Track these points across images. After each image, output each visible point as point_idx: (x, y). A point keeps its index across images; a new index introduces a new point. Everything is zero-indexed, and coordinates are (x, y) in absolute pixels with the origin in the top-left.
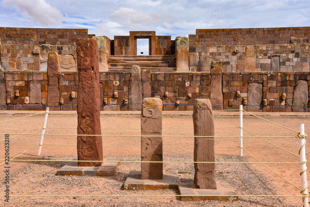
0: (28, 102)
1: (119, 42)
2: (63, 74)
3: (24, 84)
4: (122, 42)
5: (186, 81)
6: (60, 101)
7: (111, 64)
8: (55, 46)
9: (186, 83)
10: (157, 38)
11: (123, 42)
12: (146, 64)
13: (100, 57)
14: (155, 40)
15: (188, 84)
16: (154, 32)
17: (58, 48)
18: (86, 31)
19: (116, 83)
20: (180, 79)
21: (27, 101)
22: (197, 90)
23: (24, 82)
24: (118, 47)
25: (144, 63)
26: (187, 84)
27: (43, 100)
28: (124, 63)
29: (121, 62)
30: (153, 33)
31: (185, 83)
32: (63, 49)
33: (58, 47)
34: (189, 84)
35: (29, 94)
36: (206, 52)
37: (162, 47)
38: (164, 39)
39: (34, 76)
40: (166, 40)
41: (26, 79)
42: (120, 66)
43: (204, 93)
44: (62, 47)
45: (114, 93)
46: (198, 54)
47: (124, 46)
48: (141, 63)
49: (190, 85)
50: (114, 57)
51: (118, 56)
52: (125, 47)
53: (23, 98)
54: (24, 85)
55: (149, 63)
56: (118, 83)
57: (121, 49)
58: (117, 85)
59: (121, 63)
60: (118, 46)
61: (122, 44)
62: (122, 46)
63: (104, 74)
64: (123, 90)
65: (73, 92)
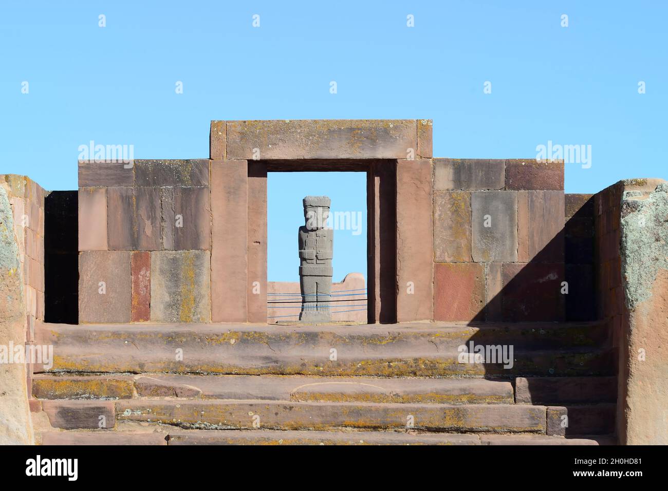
1: (120, 215)
4: (143, 212)
7: (63, 412)
10: (444, 179)
11: (152, 208)
12: (357, 412)
14: (432, 193)
16: (423, 131)
24: (114, 255)
25: (343, 396)
28: (168, 400)
29: (144, 389)
30: (411, 133)
37: (484, 252)
38: (509, 186)
40: (520, 197)
42: (139, 421)
47: (159, 247)
48: (315, 396)
50: (83, 339)
51: (116, 335)
52: (172, 254)
55: (382, 397)
57: (136, 270)
59: (146, 400)
60: (112, 248)
61: (148, 230)
62: (144, 243)
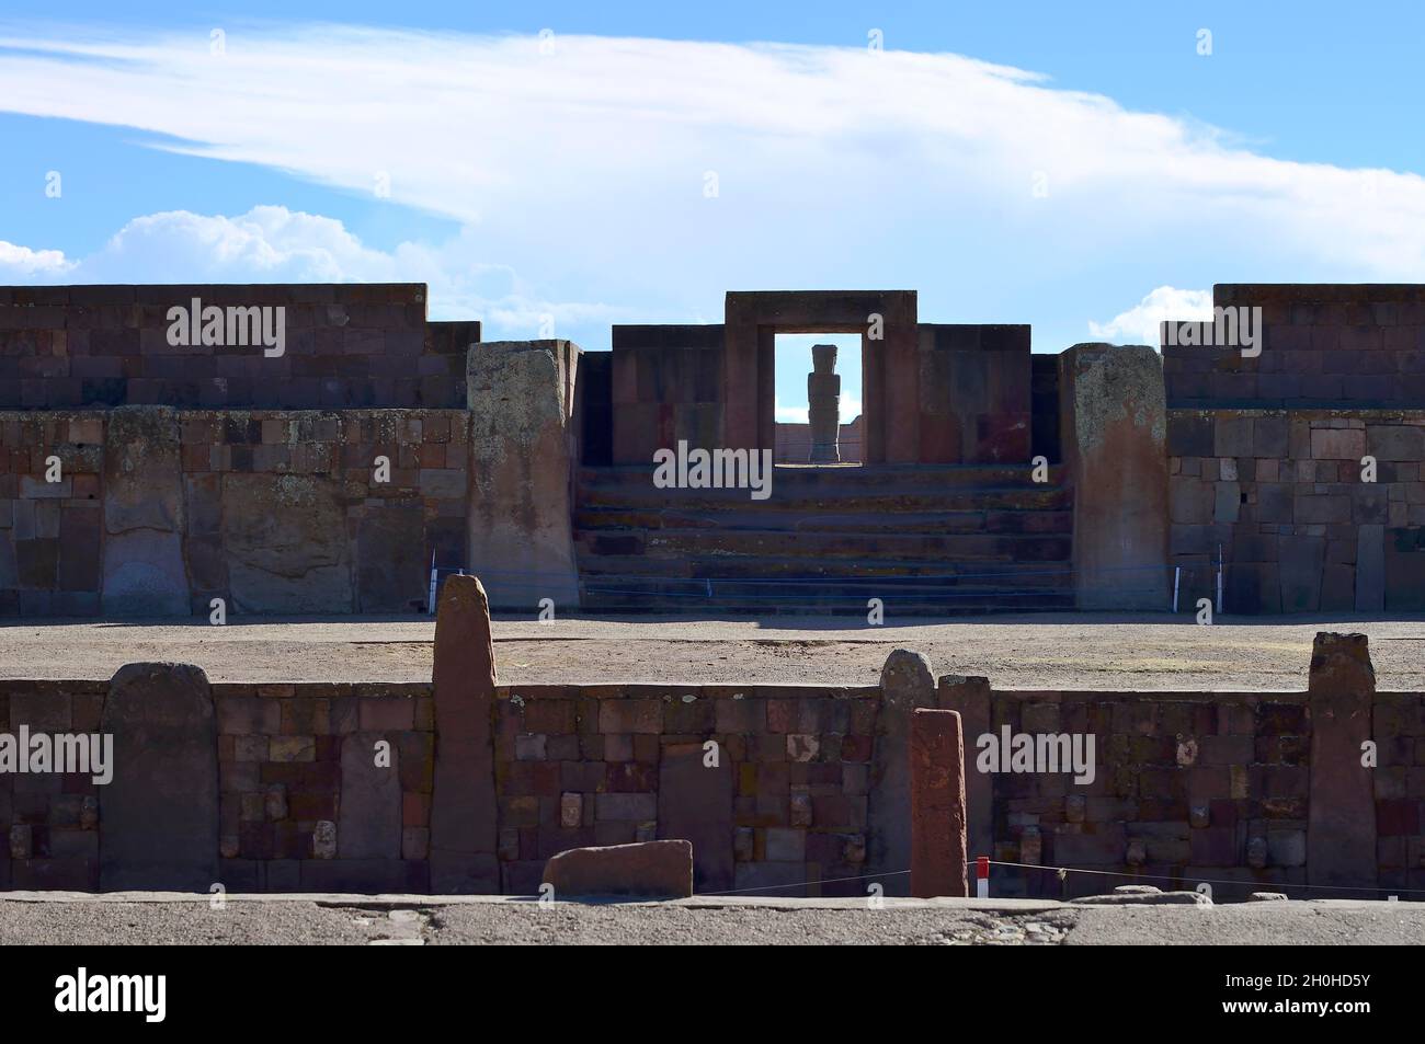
0: (331, 847)
1: (648, 375)
2: (516, 699)
3: (313, 750)
4: (668, 371)
5: (1179, 736)
6: (498, 845)
7: (600, 540)
8: (212, 419)
9: (1181, 749)
11: (676, 368)
13: (525, 488)
14: (918, 355)
15: (1188, 754)
16: (909, 299)
17: (231, 434)
18: (418, 298)
19: (802, 747)
20: (1148, 728)
21: (327, 843)
22: (1240, 789)
23: (311, 742)
24: (643, 407)
25: (839, 528)
26: (1184, 753)
27: (406, 835)
28: (690, 531)
29: (668, 521)
30: (898, 301)
31: (1175, 746)
32: (267, 439)
33: (228, 421)
34: (1194, 754)
35: (336, 808)
36: (1288, 461)
37: (961, 404)
38: (983, 348)
39: (366, 708)
40: (992, 358)
41: (322, 724)
42: (666, 547)
43: (1276, 804)
44: (256, 426)
45: (790, 803)
46: (1228, 471)
47: (682, 400)
48: (817, 529)
49: (1200, 758)
50: (618, 481)
51: (645, 476)
52: (693, 405)
53: (304, 826)
54: (311, 756)
55: (873, 528)
56: (814, 746)
57: (661, 420)
58: (805, 758)
59: (672, 531)
60: (641, 400)
61: (672, 384)
62: (668, 397)
63: (736, 697)
64: (841, 783)
65: (567, 797)
